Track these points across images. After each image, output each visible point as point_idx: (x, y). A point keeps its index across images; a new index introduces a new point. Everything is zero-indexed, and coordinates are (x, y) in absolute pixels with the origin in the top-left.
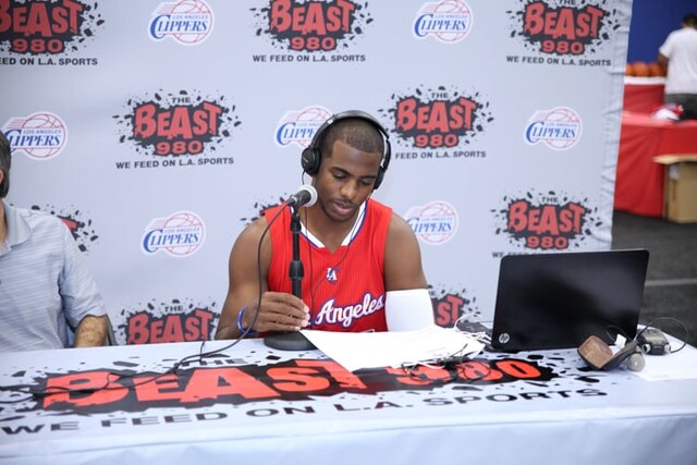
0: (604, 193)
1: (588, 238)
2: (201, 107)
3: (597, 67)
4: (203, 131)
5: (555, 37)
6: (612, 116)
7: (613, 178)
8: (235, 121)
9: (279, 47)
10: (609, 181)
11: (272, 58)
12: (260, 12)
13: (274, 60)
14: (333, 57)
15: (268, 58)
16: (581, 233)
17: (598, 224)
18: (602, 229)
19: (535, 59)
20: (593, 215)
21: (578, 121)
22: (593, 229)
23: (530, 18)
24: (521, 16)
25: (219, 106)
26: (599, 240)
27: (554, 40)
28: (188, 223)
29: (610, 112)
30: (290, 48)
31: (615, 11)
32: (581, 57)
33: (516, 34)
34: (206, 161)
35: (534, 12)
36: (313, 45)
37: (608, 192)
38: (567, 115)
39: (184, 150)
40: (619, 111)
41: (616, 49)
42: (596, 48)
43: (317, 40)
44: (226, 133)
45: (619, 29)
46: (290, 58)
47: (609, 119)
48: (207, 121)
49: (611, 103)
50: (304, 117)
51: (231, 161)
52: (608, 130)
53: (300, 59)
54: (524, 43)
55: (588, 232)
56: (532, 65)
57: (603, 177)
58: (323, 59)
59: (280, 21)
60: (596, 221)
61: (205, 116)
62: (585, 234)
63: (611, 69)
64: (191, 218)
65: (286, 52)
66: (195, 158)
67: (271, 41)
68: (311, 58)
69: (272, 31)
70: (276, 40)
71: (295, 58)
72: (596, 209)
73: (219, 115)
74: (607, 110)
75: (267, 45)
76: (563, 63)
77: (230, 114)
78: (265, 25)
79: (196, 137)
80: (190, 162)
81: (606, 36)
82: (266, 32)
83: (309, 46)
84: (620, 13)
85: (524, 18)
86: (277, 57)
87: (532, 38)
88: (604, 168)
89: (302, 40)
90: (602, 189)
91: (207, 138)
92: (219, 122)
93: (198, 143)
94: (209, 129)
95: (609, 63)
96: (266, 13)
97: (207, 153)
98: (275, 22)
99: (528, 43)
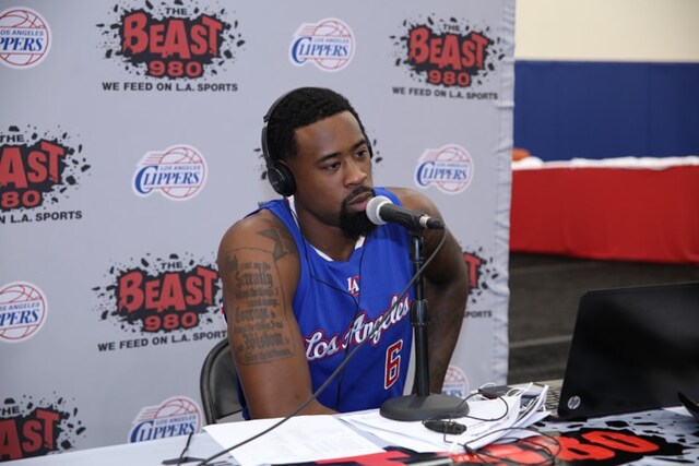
0: (498, 241)
1: (485, 292)
2: (37, 147)
3: (484, 101)
4: (42, 178)
5: (441, 66)
6: (502, 154)
7: (507, 223)
8: (82, 164)
9: (134, 73)
10: (502, 227)
11: (126, 86)
12: (108, 29)
13: (129, 89)
14: (200, 85)
15: (121, 86)
16: (477, 287)
17: (495, 276)
18: (498, 282)
19: (422, 91)
20: (488, 266)
21: (468, 161)
22: (490, 283)
23: (415, 44)
24: (405, 42)
25: (61, 146)
26: (496, 294)
27: (440, 70)
28: (24, 297)
29: (500, 151)
30: (148, 73)
31: (499, 39)
32: (468, 90)
33: (401, 63)
34: (46, 216)
35: (419, 38)
36: (176, 71)
37: (502, 239)
38: (457, 155)
39: (16, 202)
40: (509, 149)
41: (502, 81)
42: (482, 79)
43: (180, 65)
44: (71, 180)
45: (504, 59)
46: (149, 87)
47: (499, 159)
48: (46, 164)
49: (500, 140)
50: (167, 159)
51: (79, 215)
52: (499, 170)
53: (160, 87)
54: (409, 72)
55: (485, 286)
56: (419, 97)
57: (497, 223)
58: (188, 87)
59: (134, 40)
60: (492, 273)
61: (43, 158)
62: (481, 288)
63: (497, 103)
64: (28, 291)
65: (142, 79)
66: (31, 213)
67: (124, 65)
68: (174, 87)
69: (125, 52)
70: (130, 65)
71: (155, 87)
72: (491, 260)
73: (61, 157)
74: (496, 149)
75: (119, 69)
76: (451, 96)
77: (76, 156)
78: (116, 45)
79: (32, 186)
80: (25, 218)
81: (491, 67)
82: (118, 54)
83: (170, 72)
84: (504, 42)
85: (408, 45)
86: (132, 85)
87: (418, 67)
88: (498, 212)
89: (162, 65)
90: (496, 237)
91: (46, 186)
92: (62, 167)
93: (36, 194)
94: (49, 175)
95: (496, 96)
96: (117, 31)
97: (48, 206)
98: (128, 42)
99: (414, 72)
